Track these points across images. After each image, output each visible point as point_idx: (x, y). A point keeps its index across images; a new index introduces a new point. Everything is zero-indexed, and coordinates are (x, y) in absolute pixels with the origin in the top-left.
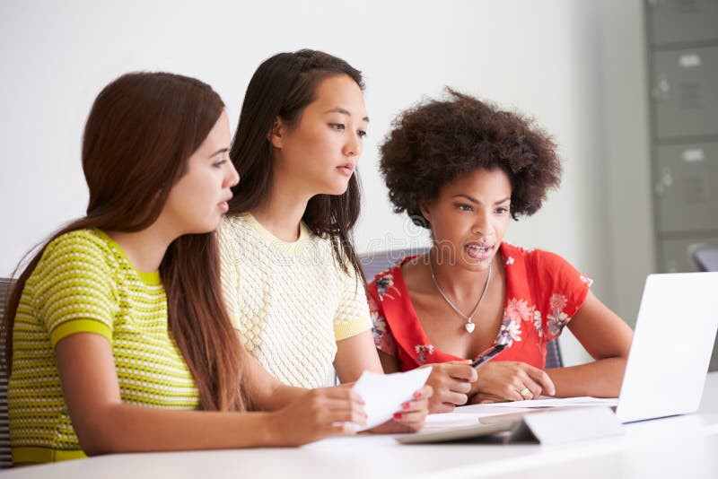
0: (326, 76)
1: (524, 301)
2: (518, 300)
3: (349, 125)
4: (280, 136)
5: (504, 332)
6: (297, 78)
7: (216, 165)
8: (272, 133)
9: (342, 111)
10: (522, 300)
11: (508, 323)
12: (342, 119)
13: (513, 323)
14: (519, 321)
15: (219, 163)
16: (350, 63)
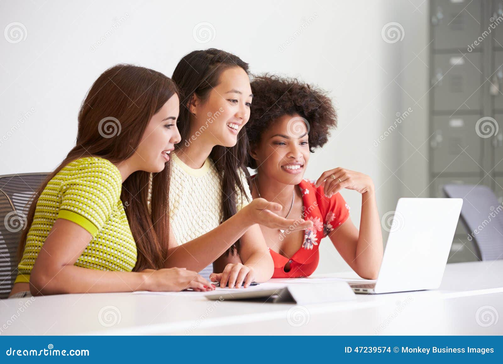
0: (226, 68)
1: (318, 218)
2: (314, 218)
3: (240, 100)
4: (195, 106)
5: (308, 239)
6: (207, 69)
7: (167, 126)
8: (190, 104)
9: (236, 92)
10: (317, 217)
11: (309, 234)
12: (236, 96)
13: (312, 233)
14: (316, 232)
15: (169, 125)
16: (241, 58)
